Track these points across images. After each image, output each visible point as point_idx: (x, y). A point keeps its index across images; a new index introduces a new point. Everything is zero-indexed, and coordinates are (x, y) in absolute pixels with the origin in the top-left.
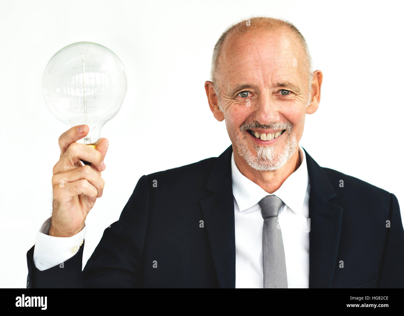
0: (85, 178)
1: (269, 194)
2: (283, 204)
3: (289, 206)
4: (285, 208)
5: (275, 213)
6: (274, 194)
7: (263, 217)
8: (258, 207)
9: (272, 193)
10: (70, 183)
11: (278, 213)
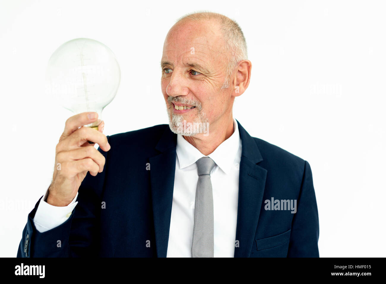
0: (90, 157)
1: (205, 156)
2: (216, 165)
3: (220, 167)
4: (217, 168)
5: (208, 172)
6: (209, 156)
7: (198, 175)
8: (195, 166)
9: (207, 155)
10: (77, 161)
11: (210, 172)
